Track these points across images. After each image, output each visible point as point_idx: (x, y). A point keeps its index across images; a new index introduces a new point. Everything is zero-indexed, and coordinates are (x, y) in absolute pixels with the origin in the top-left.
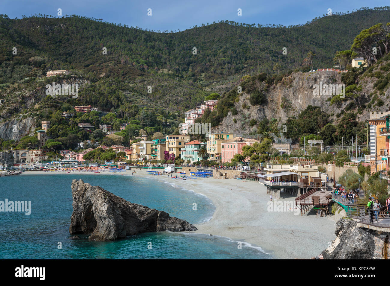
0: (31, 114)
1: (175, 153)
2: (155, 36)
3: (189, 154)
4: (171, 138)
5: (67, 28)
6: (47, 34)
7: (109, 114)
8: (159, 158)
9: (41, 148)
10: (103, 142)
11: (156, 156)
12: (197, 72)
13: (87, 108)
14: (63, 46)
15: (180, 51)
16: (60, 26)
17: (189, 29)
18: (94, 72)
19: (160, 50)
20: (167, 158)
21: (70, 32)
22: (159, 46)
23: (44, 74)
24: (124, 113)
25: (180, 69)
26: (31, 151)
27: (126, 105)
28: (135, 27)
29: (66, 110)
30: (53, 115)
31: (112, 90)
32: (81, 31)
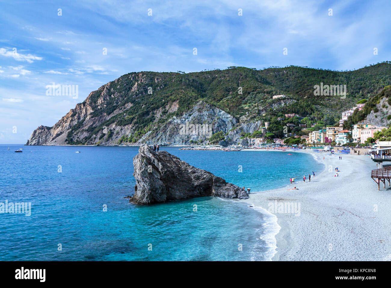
0: (260, 119)
1: (332, 138)
2: (339, 74)
3: (341, 139)
4: (329, 129)
5: (287, 73)
6: (276, 76)
7: (305, 119)
8: (322, 142)
9: (263, 137)
10: (299, 134)
11: (321, 141)
12: (365, 93)
13: (292, 115)
14: (285, 82)
15: (355, 82)
16: (284, 72)
17: (361, 68)
18: (301, 96)
19: (342, 81)
20: (327, 142)
21: (288, 75)
22: (341, 79)
23: (272, 98)
24: (314, 117)
25: (354, 92)
26: (257, 139)
27: (316, 113)
28: (327, 70)
29: (280, 116)
30: (272, 119)
31: (308, 105)
32: (295, 74)
